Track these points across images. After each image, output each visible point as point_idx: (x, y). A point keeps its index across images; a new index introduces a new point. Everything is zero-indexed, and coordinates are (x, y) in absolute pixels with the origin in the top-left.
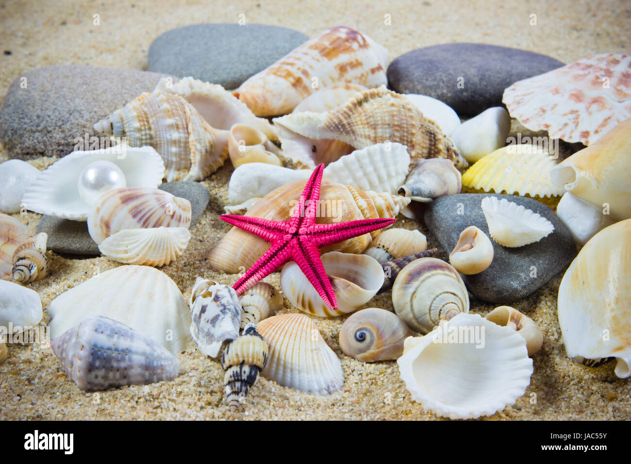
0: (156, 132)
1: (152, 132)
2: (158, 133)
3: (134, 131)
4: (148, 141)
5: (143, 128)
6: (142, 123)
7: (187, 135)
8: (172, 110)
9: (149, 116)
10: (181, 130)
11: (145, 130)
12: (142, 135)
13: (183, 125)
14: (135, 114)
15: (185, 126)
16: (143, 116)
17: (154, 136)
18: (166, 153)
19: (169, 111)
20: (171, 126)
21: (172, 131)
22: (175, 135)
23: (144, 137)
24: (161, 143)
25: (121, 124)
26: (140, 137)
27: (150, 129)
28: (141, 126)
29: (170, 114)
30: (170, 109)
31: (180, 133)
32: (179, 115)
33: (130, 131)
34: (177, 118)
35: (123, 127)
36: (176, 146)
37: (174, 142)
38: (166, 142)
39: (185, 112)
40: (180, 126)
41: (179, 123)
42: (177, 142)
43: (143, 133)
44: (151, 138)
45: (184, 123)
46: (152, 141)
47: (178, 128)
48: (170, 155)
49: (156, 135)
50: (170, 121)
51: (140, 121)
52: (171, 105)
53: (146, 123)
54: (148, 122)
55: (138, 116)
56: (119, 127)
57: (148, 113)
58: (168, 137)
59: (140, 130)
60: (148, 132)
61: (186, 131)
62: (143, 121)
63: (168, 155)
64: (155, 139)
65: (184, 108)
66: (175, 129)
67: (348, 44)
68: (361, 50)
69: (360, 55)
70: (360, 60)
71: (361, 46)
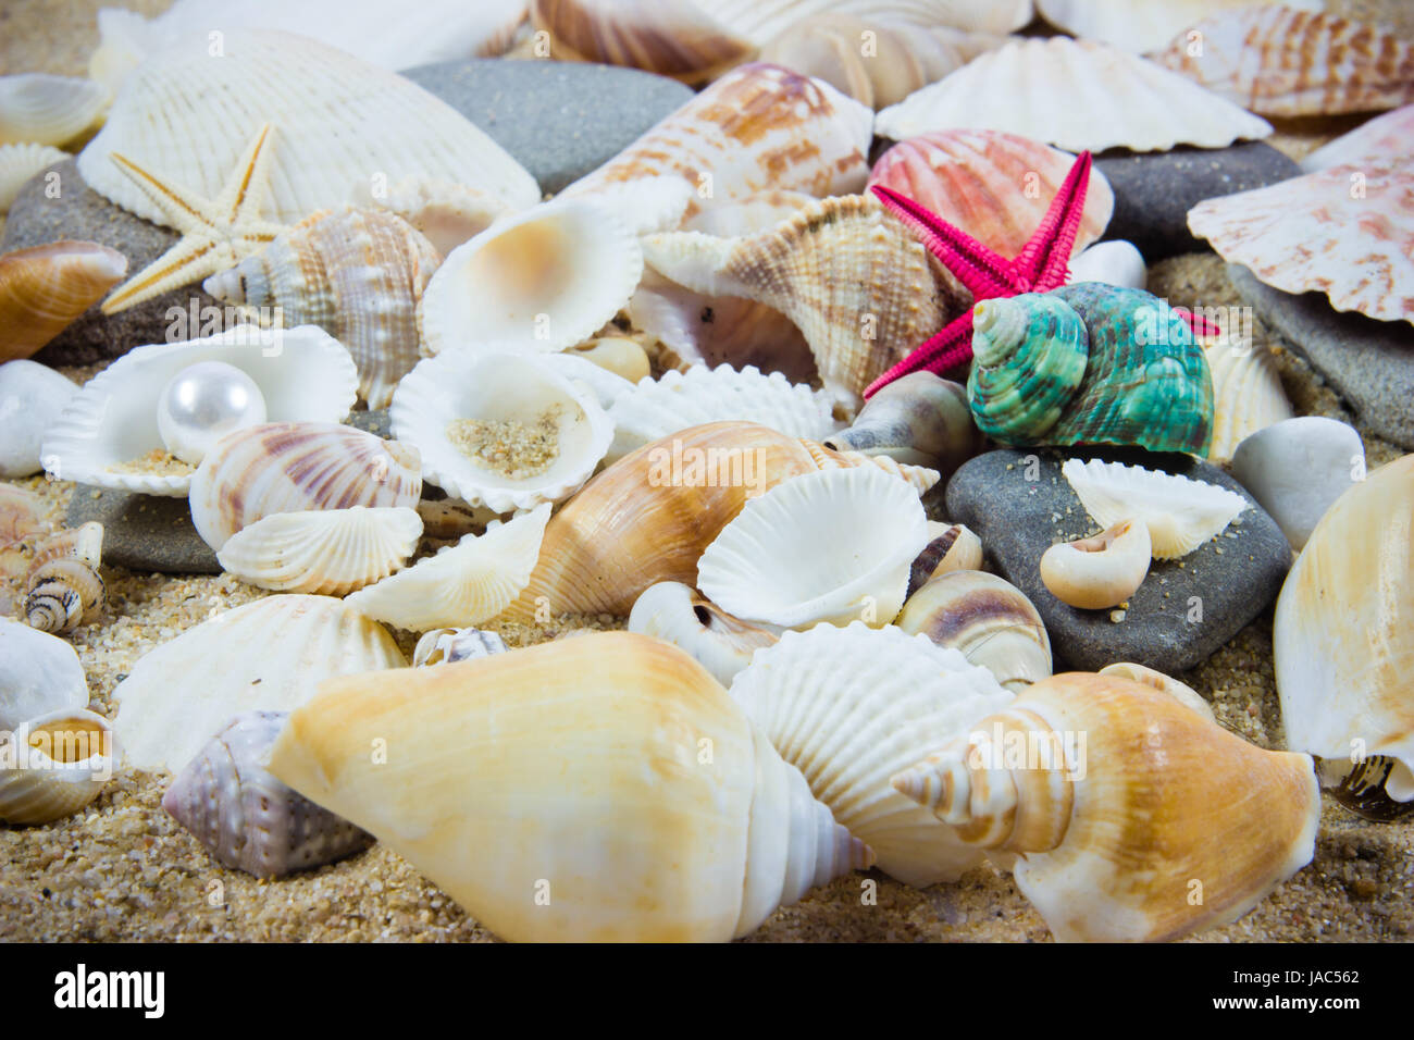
0: (342, 296)
1: (334, 297)
2: (346, 299)
3: (292, 295)
4: (325, 317)
5: (312, 288)
6: (310, 277)
7: (411, 303)
8: (378, 247)
9: (326, 260)
10: (397, 292)
11: (318, 291)
12: (311, 304)
13: (402, 280)
14: (294, 256)
15: (407, 282)
16: (313, 259)
17: (337, 305)
18: (364, 342)
19: (370, 249)
20: (375, 284)
21: (378, 294)
22: (385, 303)
23: (315, 309)
24: (352, 322)
25: (264, 278)
26: (307, 308)
27: (328, 289)
28: (308, 283)
29: (373, 255)
30: (372, 245)
31: (394, 297)
32: (393, 259)
33: (284, 295)
34: (388, 265)
35: (269, 286)
36: (386, 329)
37: (383, 319)
38: (363, 320)
39: (406, 252)
40: (394, 283)
41: (394, 276)
42: (389, 319)
43: (314, 298)
44: (332, 309)
45: (405, 276)
46: (334, 317)
47: (390, 287)
48: (373, 347)
49: (343, 303)
50: (373, 272)
51: (305, 272)
52: (375, 236)
53: (319, 277)
54: (324, 274)
55: (303, 262)
56: (260, 287)
57: (324, 253)
58: (370, 307)
59: (305, 292)
60: (323, 296)
61: (409, 293)
62: (312, 271)
63: (369, 347)
64: (340, 313)
65: (405, 243)
66: (385, 288)
67: (784, 107)
68: (815, 118)
69: (810, 130)
70: (813, 141)
71: (813, 110)
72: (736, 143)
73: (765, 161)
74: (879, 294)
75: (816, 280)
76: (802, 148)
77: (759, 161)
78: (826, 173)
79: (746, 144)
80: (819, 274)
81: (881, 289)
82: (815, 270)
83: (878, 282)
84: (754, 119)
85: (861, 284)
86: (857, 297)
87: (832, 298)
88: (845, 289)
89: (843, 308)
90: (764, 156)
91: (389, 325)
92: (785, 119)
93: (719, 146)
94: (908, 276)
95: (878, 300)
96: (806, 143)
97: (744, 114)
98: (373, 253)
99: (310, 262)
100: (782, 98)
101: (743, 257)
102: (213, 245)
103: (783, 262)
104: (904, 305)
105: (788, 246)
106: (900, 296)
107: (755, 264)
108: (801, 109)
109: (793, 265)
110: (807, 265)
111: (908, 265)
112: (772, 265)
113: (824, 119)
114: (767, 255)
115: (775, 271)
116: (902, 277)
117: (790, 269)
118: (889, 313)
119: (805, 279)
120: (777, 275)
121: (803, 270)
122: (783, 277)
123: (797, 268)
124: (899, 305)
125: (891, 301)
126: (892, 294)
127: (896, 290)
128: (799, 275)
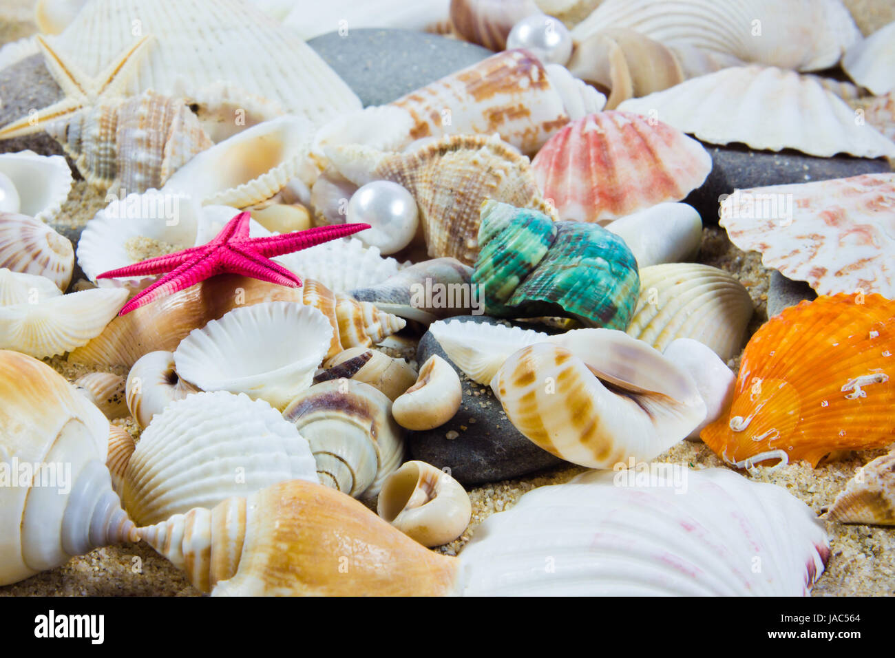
0: (121, 146)
1: (115, 147)
2: (122, 149)
3: (91, 141)
4: (108, 159)
5: (103, 138)
6: (104, 131)
7: (160, 159)
8: (149, 117)
9: (119, 122)
10: (153, 150)
11: (106, 141)
12: (100, 149)
13: (158, 142)
14: (99, 115)
15: (161, 144)
16: (111, 120)
17: (117, 153)
18: (129, 181)
19: (143, 119)
20: (139, 141)
21: (140, 149)
22: (142, 155)
23: (102, 152)
24: (124, 165)
25: (79, 127)
26: (97, 151)
27: (114, 141)
28: (101, 134)
29: (145, 122)
30: (146, 116)
31: (149, 153)
32: (156, 127)
33: (87, 141)
34: (152, 130)
35: (81, 134)
36: (141, 173)
37: (140, 166)
38: (129, 165)
39: (169, 125)
40: (152, 143)
41: (153, 138)
42: (144, 167)
43: (102, 145)
44: (113, 155)
45: (161, 140)
46: (115, 161)
47: (149, 145)
48: (133, 184)
49: (120, 152)
50: (140, 133)
51: (102, 127)
52: (151, 111)
53: (110, 132)
54: (114, 130)
55: (102, 120)
56: (75, 132)
57: (120, 118)
58: (133, 155)
59: (98, 140)
60: (109, 145)
61: (160, 152)
62: (107, 127)
63: (131, 185)
64: (118, 158)
65: (171, 118)
66: (145, 146)
67: (513, 78)
68: (532, 90)
69: (528, 97)
70: (526, 106)
71: (532, 84)
72: (472, 98)
73: (489, 115)
74: (461, 199)
75: (429, 185)
76: (517, 109)
77: (484, 113)
78: (533, 130)
79: (478, 100)
80: (431, 182)
81: (463, 195)
82: (429, 179)
83: (461, 190)
84: (489, 85)
85: (452, 191)
86: (447, 199)
87: (433, 199)
88: (442, 193)
89: (437, 206)
90: (489, 110)
91: (143, 170)
92: (511, 87)
93: (460, 99)
94: (483, 188)
95: (459, 202)
96: (521, 106)
97: (485, 80)
98: (145, 121)
99: (108, 121)
100: (514, 72)
101: (389, 165)
102: (81, 107)
103: (414, 172)
104: (475, 209)
105: (420, 162)
106: (474, 202)
107: (396, 171)
108: (524, 82)
109: (419, 175)
110: (427, 175)
111: (486, 183)
112: (407, 173)
113: (538, 92)
114: (405, 166)
115: (408, 178)
116: (479, 189)
117: (417, 177)
118: (464, 212)
119: (424, 184)
120: (409, 181)
121: (424, 178)
122: (412, 182)
123: (421, 177)
124: (471, 208)
125: (467, 205)
126: (469, 200)
127: (472, 198)
128: (421, 182)
